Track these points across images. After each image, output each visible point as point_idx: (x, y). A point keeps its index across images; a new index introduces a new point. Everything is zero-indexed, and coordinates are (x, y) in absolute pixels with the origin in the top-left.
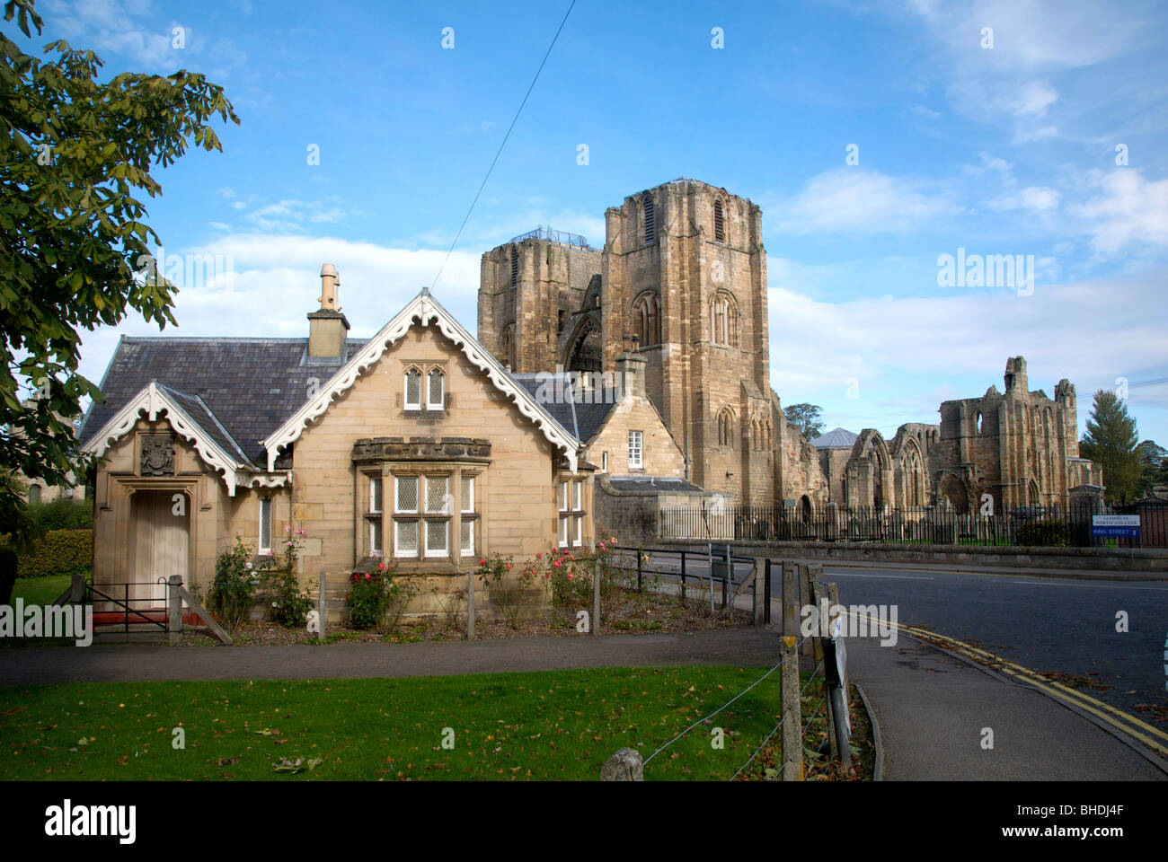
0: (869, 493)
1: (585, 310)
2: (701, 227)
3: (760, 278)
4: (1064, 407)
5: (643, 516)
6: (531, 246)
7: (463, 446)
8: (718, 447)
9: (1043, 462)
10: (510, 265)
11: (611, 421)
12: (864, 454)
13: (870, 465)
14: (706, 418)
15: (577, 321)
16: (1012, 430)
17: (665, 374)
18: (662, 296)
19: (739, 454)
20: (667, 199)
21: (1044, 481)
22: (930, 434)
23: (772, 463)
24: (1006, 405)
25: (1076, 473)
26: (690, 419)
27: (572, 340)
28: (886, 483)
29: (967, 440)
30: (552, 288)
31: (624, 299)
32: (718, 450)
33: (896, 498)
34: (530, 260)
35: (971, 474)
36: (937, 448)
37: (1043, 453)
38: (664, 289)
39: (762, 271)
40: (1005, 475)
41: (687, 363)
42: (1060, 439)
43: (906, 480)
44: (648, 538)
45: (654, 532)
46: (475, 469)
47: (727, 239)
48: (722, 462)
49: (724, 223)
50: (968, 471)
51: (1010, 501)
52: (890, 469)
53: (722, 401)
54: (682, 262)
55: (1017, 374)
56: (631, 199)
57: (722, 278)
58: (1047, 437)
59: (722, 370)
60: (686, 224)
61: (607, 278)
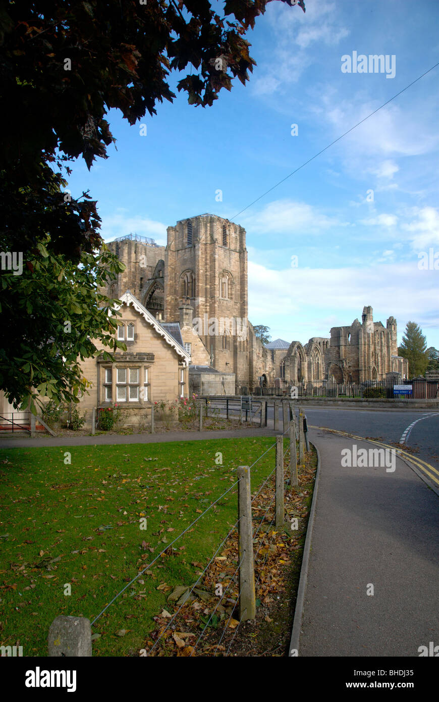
0: (295, 373)
1: (155, 278)
2: (216, 239)
3: (244, 265)
4: (391, 331)
5: (193, 384)
6: (126, 243)
7: (145, 356)
9: (379, 358)
12: (293, 354)
13: (296, 359)
15: (150, 284)
16: (365, 342)
17: (197, 313)
18: (196, 273)
19: (232, 353)
20: (199, 224)
21: (380, 368)
22: (325, 343)
23: (248, 358)
24: (363, 329)
25: (396, 364)
27: (147, 293)
28: (304, 368)
29: (343, 347)
30: (137, 265)
31: (175, 274)
32: (222, 351)
33: (308, 376)
34: (126, 251)
35: (345, 364)
36: (329, 351)
37: (380, 354)
38: (197, 270)
39: (245, 262)
40: (361, 365)
41: (208, 307)
42: (388, 347)
43: (313, 367)
45: (200, 392)
46: (148, 365)
47: (228, 245)
48: (224, 357)
49: (227, 237)
50: (343, 363)
51: (363, 378)
52: (306, 361)
54: (206, 256)
55: (368, 315)
56: (180, 222)
57: (225, 265)
58: (381, 346)
59: (225, 311)
60: (209, 238)
61: (168, 263)
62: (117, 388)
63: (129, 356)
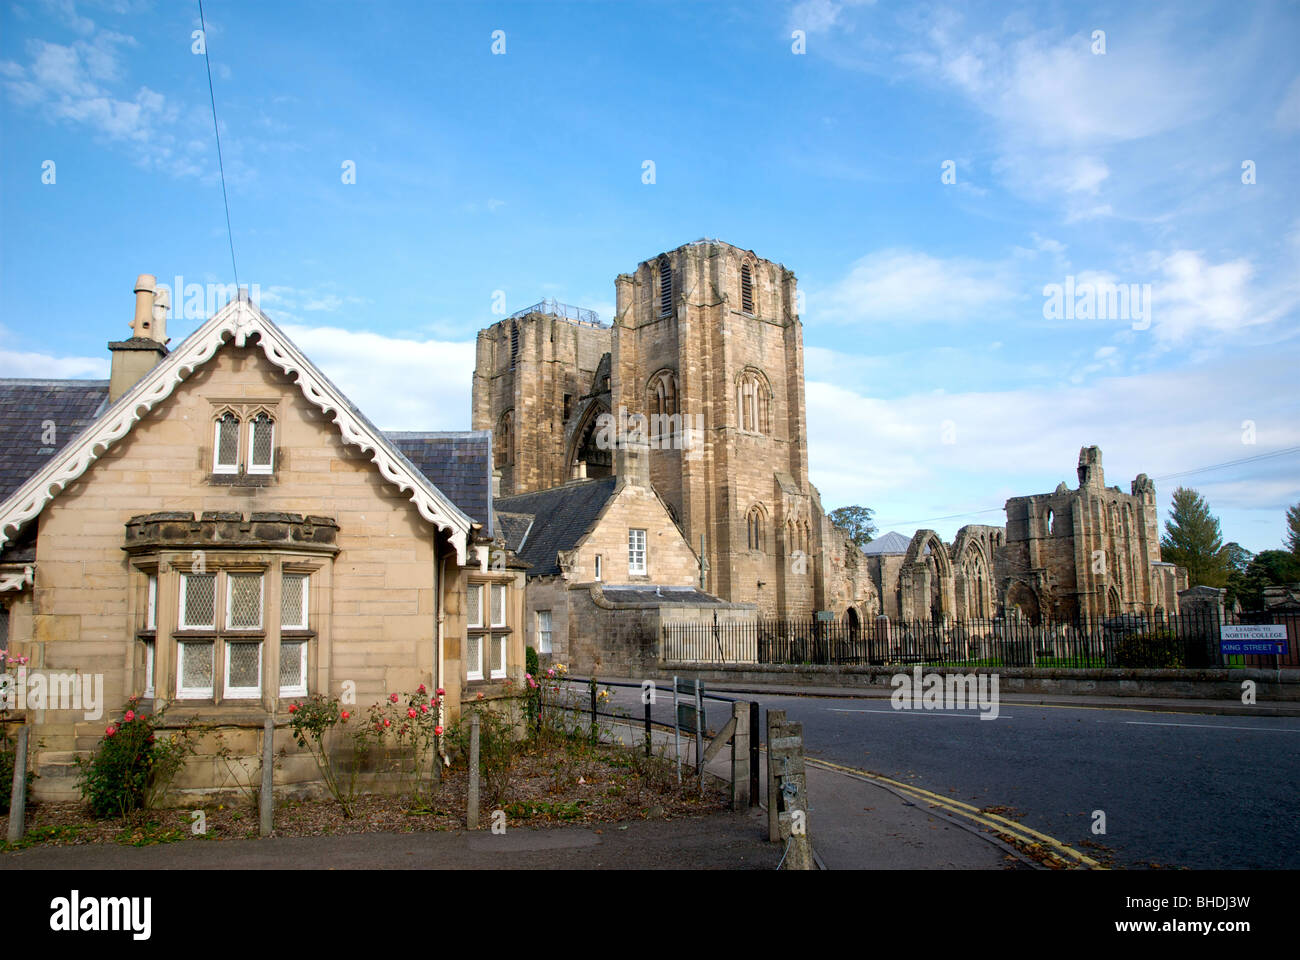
0: (926, 604)
1: (595, 394)
2: (725, 294)
3: (795, 354)
4: (1143, 504)
5: (642, 634)
6: (532, 321)
7: (286, 525)
8: (747, 551)
9: (1123, 566)
10: (509, 344)
11: (606, 517)
12: (920, 559)
13: (927, 571)
14: (732, 517)
15: (585, 407)
16: (1087, 529)
17: (684, 466)
18: (680, 374)
19: (773, 559)
20: (685, 263)
21: (1126, 589)
22: (995, 537)
23: (812, 570)
24: (1080, 501)
25: (1160, 579)
26: (713, 518)
27: (579, 429)
28: (946, 592)
29: (1037, 542)
30: (557, 368)
31: (637, 380)
32: (747, 555)
33: (957, 610)
34: (531, 337)
35: (1042, 581)
36: (1003, 551)
37: (1123, 556)
38: (682, 366)
39: (798, 346)
40: (1082, 581)
41: (710, 453)
42: (1142, 539)
43: (969, 589)
44: (648, 662)
45: (655, 654)
46: (306, 562)
47: (756, 309)
48: (751, 571)
49: (753, 291)
50: (1039, 578)
51: (1088, 611)
52: (950, 576)
53: (752, 498)
54: (703, 335)
55: (1092, 465)
56: (645, 264)
57: (750, 354)
58: (1127, 537)
59: (752, 461)
60: (708, 291)
61: (618, 357)
62: (181, 646)
63: (222, 527)
